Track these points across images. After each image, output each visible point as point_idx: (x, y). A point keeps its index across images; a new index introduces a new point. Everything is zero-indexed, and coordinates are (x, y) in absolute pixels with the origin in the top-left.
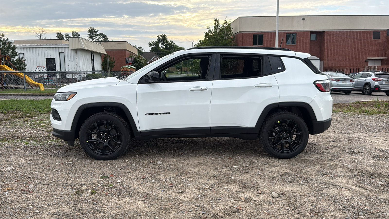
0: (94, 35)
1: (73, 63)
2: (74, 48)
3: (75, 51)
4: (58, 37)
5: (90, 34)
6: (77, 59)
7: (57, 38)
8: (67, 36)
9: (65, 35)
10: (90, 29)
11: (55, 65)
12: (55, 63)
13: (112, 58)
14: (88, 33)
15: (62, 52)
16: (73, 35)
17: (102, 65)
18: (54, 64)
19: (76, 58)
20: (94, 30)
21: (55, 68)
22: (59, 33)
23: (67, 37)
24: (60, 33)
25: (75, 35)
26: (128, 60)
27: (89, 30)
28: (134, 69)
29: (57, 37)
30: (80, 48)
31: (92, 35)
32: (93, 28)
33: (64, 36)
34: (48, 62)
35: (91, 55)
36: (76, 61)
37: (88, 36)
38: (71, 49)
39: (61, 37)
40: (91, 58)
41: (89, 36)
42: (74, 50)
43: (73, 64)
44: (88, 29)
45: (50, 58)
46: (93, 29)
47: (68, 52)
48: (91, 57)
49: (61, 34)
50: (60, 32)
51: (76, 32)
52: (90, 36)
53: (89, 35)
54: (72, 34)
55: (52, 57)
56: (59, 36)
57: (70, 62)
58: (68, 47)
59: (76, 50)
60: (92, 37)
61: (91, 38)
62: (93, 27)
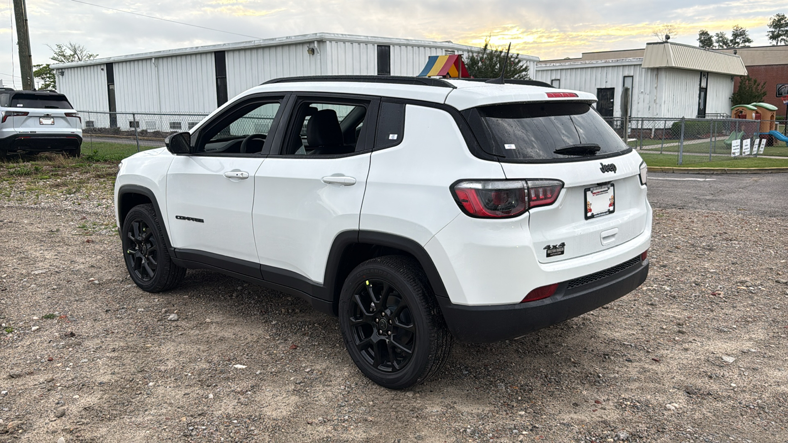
0: (783, 31)
1: (647, 97)
2: (652, 66)
3: (655, 73)
4: (701, 41)
5: (773, 30)
6: (658, 88)
7: (697, 44)
8: (721, 37)
9: (717, 35)
10: (775, 20)
11: (613, 102)
12: (613, 98)
13: (762, 84)
14: (768, 27)
15: (629, 75)
16: (733, 35)
17: (732, 101)
18: (612, 100)
19: (656, 88)
20: (785, 21)
21: (613, 107)
22: (704, 34)
23: (721, 39)
24: (707, 32)
25: (739, 33)
26: (783, 89)
27: (772, 20)
28: (768, 111)
29: (699, 41)
30: (664, 65)
31: (779, 31)
32: (784, 15)
33: (714, 39)
34: (600, 96)
35: (699, 80)
36: (655, 94)
37: (768, 35)
38: (648, 69)
39: (706, 40)
40: (699, 87)
41: (771, 35)
42: (653, 69)
43: (647, 101)
44: (770, 19)
45: (604, 87)
46: (783, 19)
47: (640, 75)
48: (699, 83)
49: (708, 35)
50: (705, 30)
51: (742, 28)
52: (773, 35)
53: (770, 32)
54: (733, 33)
55: (609, 86)
56: (704, 38)
57: (642, 96)
58: (641, 65)
59: (657, 70)
60: (778, 36)
61: (775, 39)
62: (782, 14)
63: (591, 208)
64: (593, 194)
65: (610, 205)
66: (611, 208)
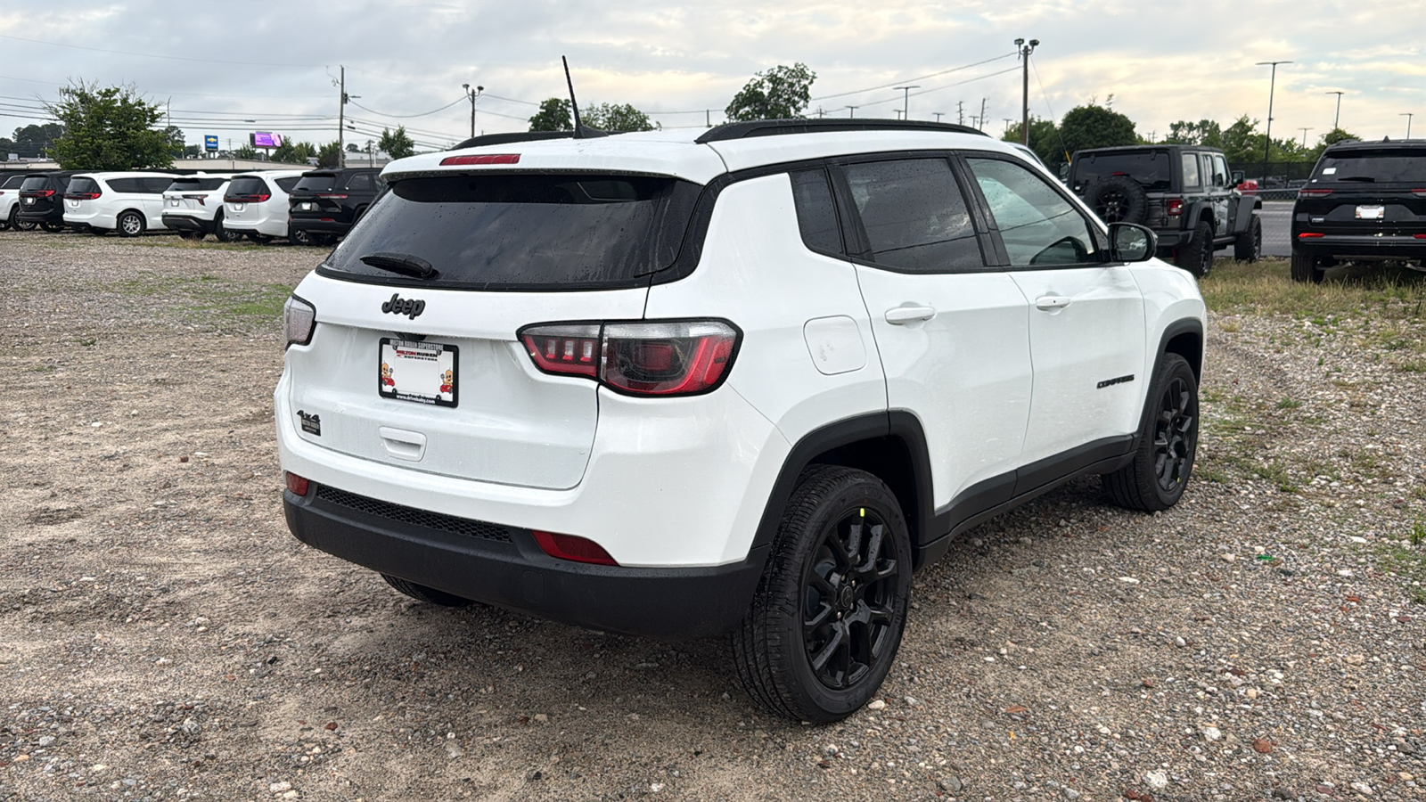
63: (392, 377)
64: (398, 352)
65: (444, 389)
66: (448, 397)
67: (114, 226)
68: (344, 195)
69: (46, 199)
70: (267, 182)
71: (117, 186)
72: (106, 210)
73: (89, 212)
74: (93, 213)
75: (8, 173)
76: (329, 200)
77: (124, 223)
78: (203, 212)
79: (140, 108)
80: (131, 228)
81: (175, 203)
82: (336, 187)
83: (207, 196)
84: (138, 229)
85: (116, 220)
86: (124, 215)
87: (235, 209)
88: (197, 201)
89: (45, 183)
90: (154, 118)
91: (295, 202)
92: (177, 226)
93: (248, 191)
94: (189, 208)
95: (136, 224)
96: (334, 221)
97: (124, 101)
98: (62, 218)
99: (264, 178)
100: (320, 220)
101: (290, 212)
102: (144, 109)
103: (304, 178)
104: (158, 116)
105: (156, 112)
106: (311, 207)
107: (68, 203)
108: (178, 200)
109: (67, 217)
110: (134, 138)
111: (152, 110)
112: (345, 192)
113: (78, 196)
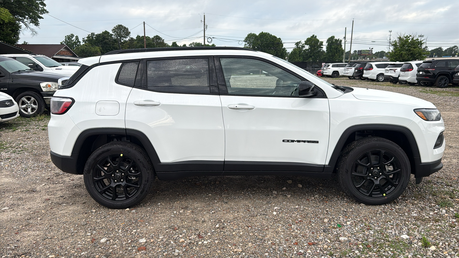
67: (375, 78)
68: (434, 69)
69: (360, 70)
70: (413, 65)
71: (378, 66)
72: (373, 74)
73: (368, 74)
74: (370, 74)
75: (355, 63)
76: (428, 71)
77: (379, 78)
78: (395, 74)
79: (417, 41)
80: (381, 79)
81: (387, 72)
82: (432, 66)
83: (397, 69)
84: (383, 79)
85: (376, 77)
86: (379, 75)
87: (402, 74)
88: (393, 71)
89: (361, 65)
90: (421, 44)
91: (419, 71)
92: (387, 79)
93: (406, 68)
94: (391, 73)
95: (383, 78)
96: (429, 78)
97: (412, 39)
98: (362, 76)
99: (412, 64)
100: (424, 78)
101: (417, 75)
102: (418, 41)
103: (423, 63)
104: (423, 43)
105: (422, 42)
106: (422, 73)
107: (365, 71)
108: (388, 70)
109: (364, 76)
110: (413, 51)
111: (421, 41)
112: (435, 68)
113: (367, 70)
